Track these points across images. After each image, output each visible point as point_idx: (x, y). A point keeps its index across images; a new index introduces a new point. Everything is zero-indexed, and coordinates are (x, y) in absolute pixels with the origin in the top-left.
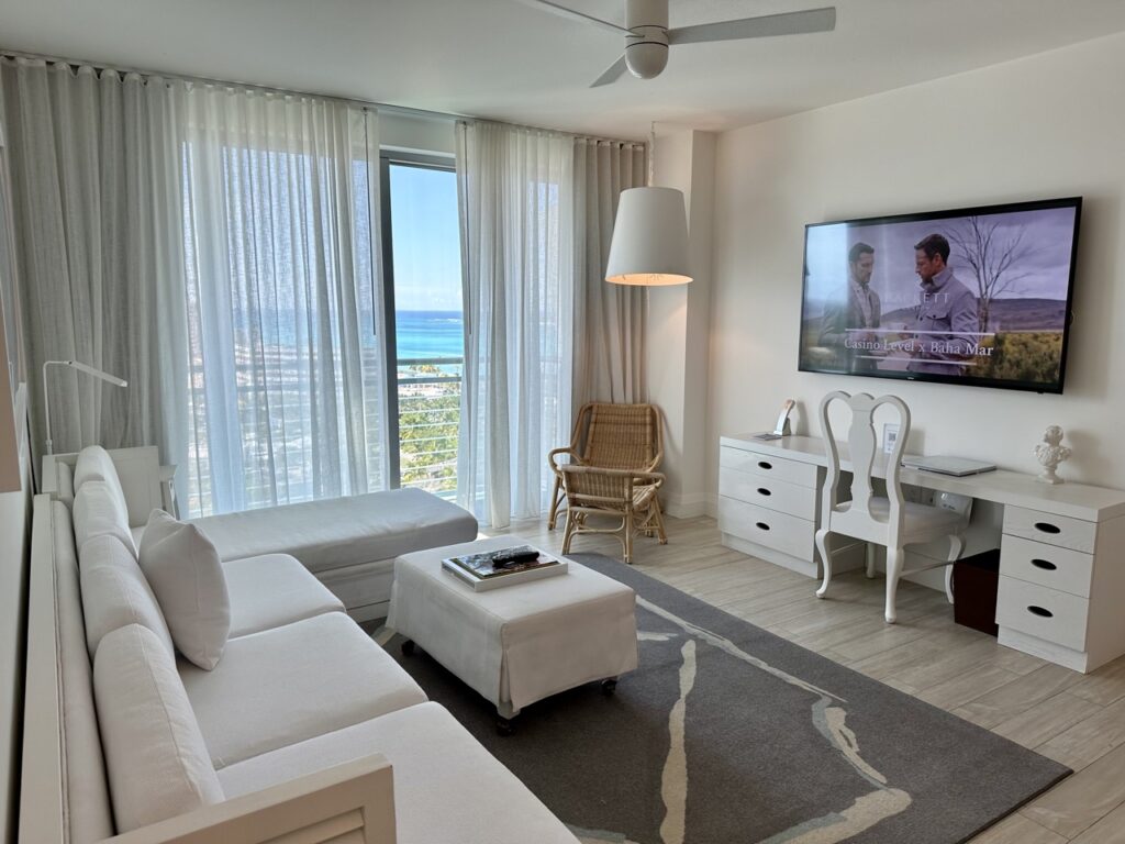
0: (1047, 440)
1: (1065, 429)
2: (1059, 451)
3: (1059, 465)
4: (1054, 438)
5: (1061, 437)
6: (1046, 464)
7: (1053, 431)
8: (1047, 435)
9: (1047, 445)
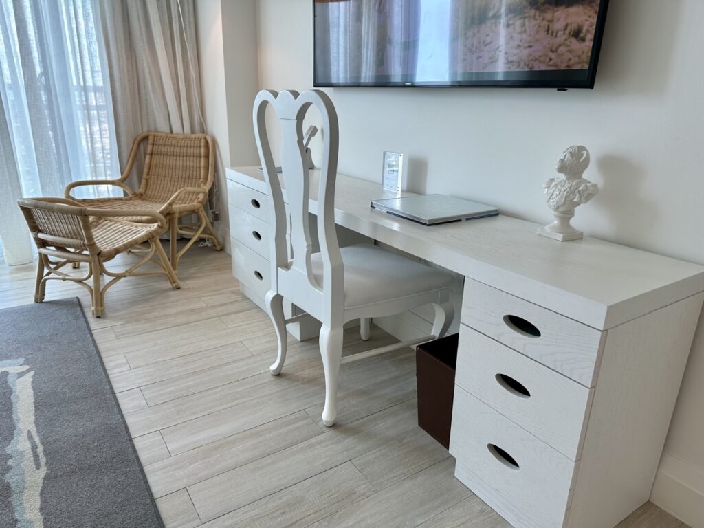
0: (562, 169)
1: (595, 149)
2: (578, 185)
3: (577, 210)
4: (574, 165)
5: (586, 163)
6: (557, 209)
7: (572, 154)
8: (562, 161)
9: (563, 177)
